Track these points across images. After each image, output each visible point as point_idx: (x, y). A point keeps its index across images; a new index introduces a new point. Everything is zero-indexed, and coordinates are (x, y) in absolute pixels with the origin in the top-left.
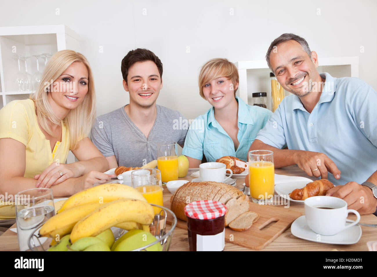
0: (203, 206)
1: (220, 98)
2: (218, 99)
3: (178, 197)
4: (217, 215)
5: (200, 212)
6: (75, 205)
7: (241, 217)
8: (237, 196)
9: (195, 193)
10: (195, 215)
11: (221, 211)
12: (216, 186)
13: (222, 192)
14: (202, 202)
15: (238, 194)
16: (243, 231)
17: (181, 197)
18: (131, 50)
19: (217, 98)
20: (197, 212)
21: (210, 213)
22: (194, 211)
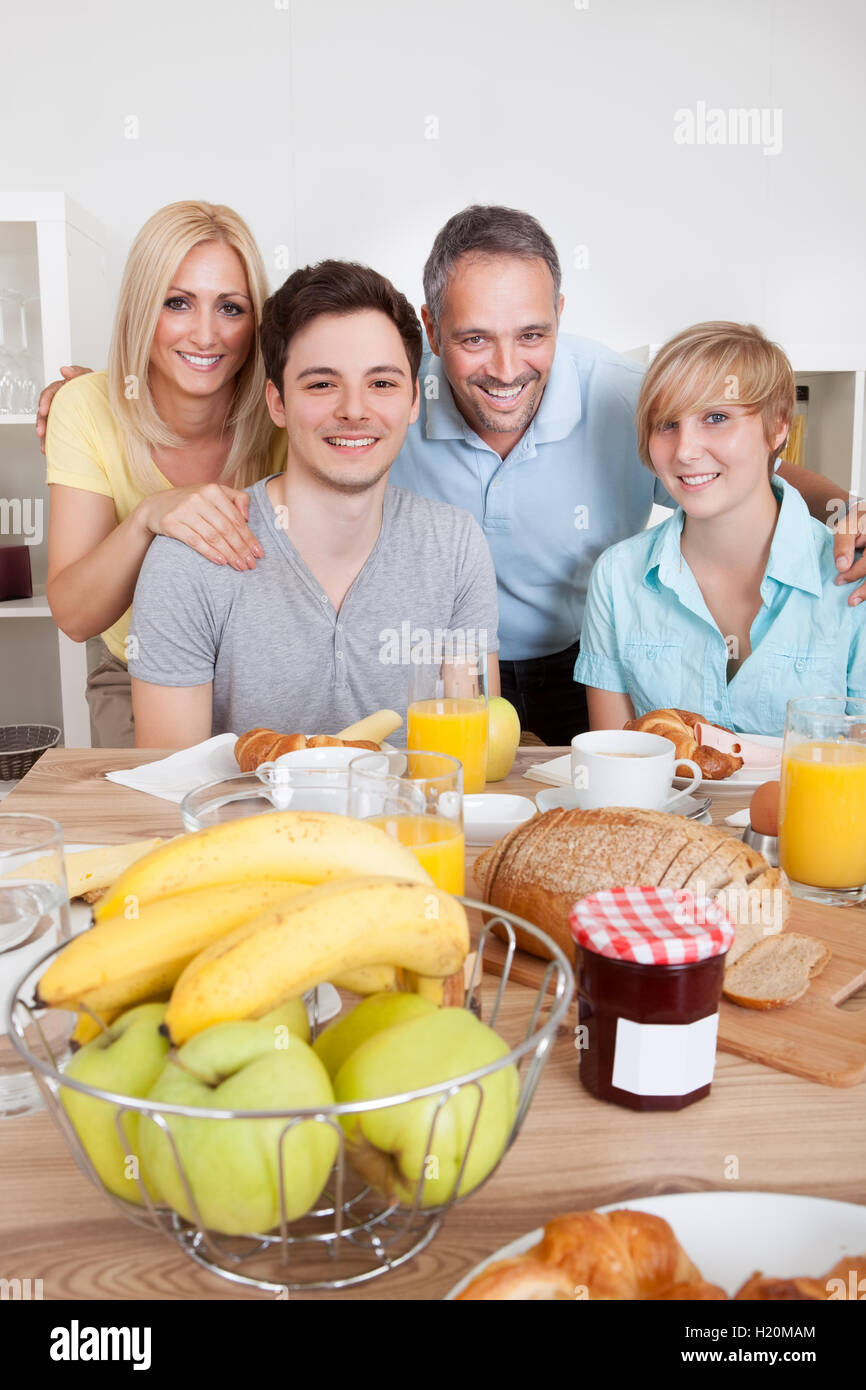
0: (643, 910)
1: (705, 478)
2: (699, 480)
3: (519, 865)
4: (704, 948)
5: (635, 934)
6: (164, 889)
7: (759, 953)
8: (748, 871)
9: (586, 852)
10: (622, 945)
11: (717, 936)
12: (671, 831)
13: (696, 855)
14: (634, 895)
15: (749, 863)
16: (776, 1007)
17: (528, 865)
18: (302, 267)
19: (694, 476)
20: (624, 934)
21: (679, 942)
22: (612, 929)
